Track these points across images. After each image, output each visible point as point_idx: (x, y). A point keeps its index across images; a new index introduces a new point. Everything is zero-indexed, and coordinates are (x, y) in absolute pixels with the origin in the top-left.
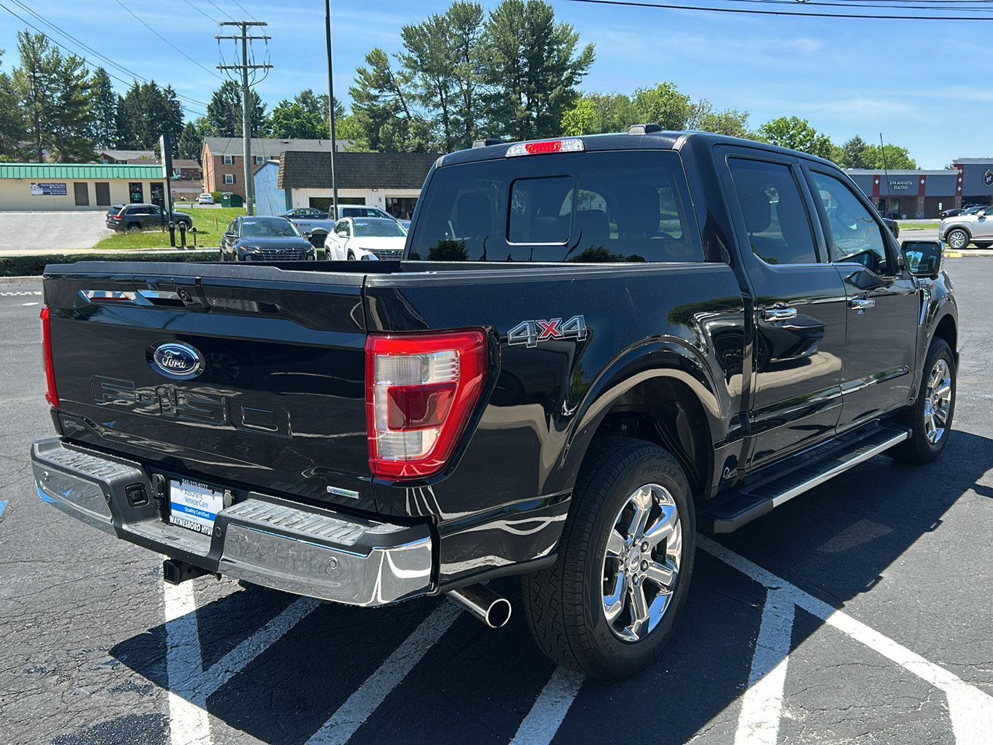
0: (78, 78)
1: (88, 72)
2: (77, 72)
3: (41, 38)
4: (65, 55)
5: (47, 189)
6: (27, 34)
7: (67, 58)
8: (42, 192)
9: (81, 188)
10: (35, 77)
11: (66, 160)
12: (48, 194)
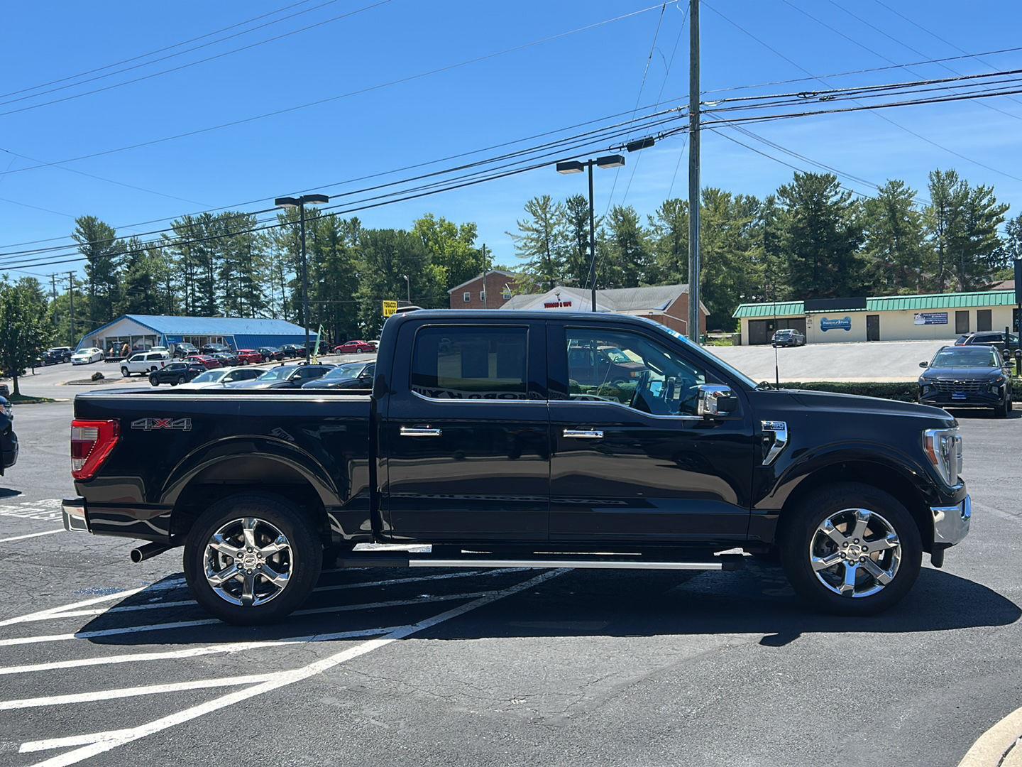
0: (985, 207)
1: (995, 199)
2: (985, 202)
3: (951, 175)
4: (973, 186)
5: (928, 319)
6: (938, 173)
7: (975, 190)
8: (924, 322)
9: (962, 316)
10: (942, 212)
11: (967, 289)
12: (931, 323)
